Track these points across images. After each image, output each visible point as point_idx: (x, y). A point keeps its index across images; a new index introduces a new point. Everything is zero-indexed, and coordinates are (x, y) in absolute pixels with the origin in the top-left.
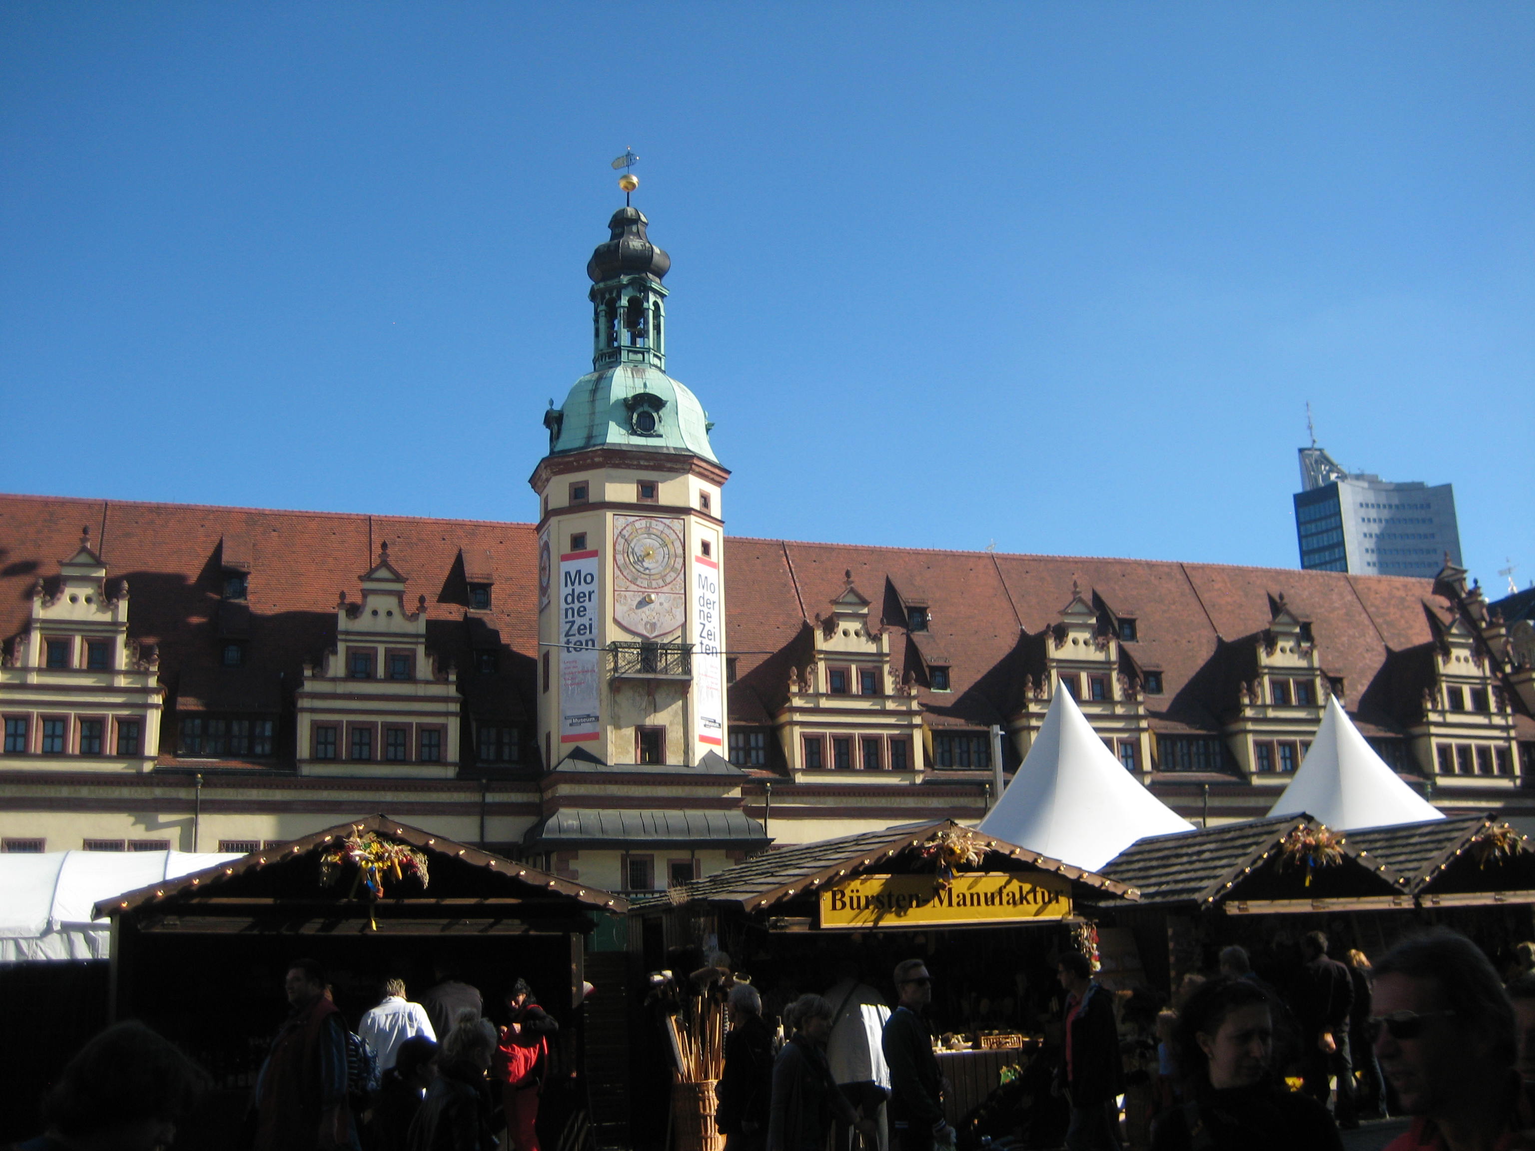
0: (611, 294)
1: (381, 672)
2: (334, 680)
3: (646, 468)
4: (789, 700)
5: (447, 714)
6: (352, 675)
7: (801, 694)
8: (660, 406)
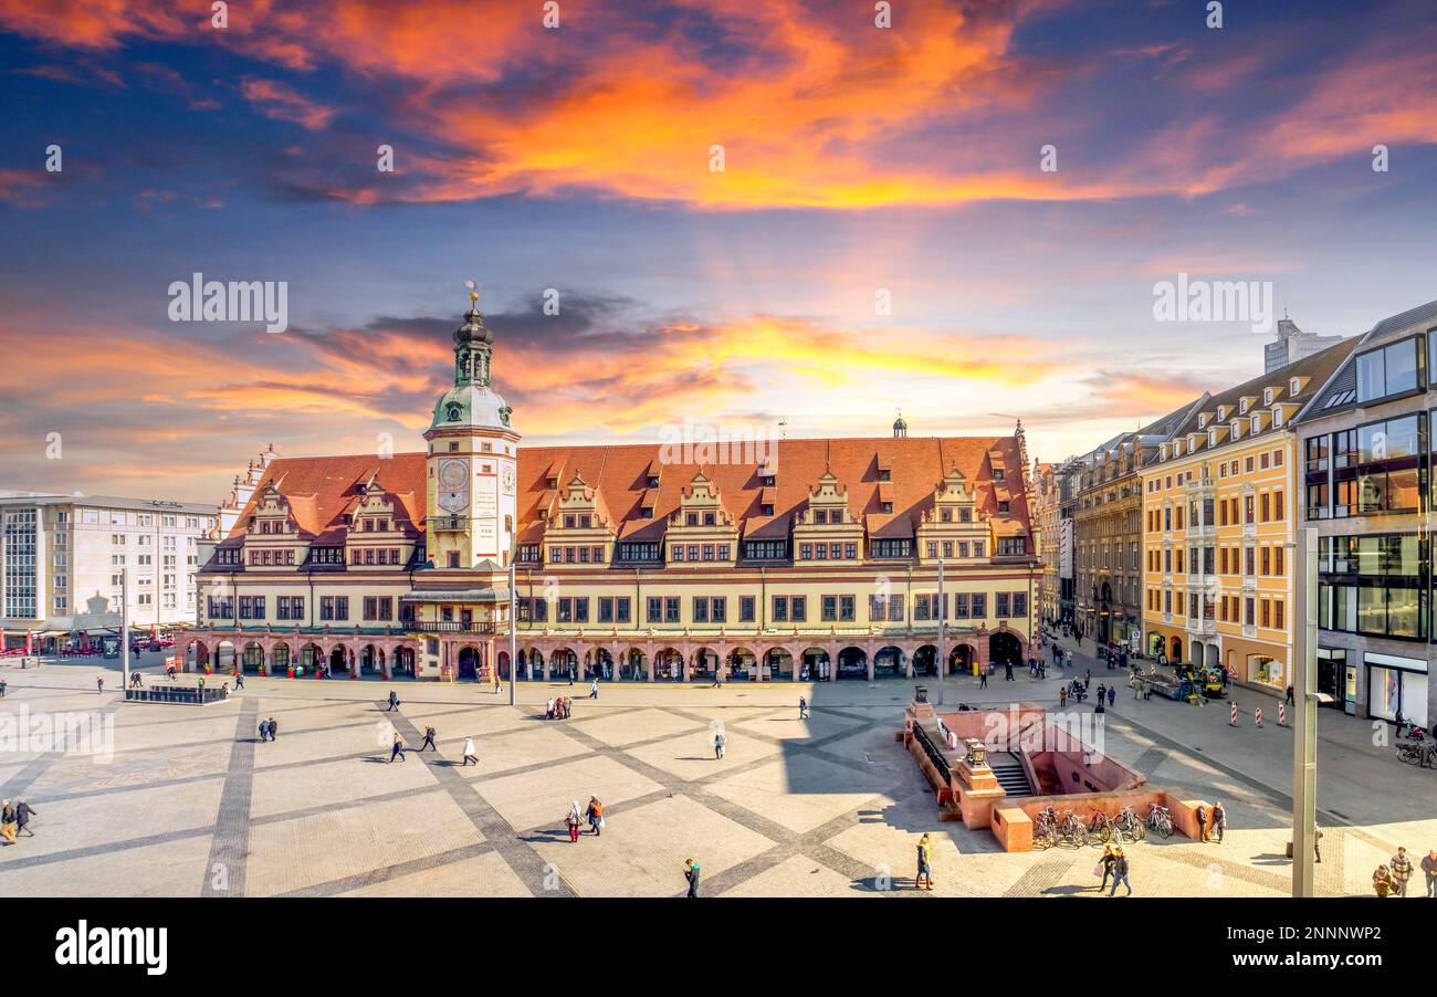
2: (358, 532)
3: (453, 436)
4: (545, 531)
5: (399, 544)
6: (365, 530)
7: (550, 528)
8: (461, 406)
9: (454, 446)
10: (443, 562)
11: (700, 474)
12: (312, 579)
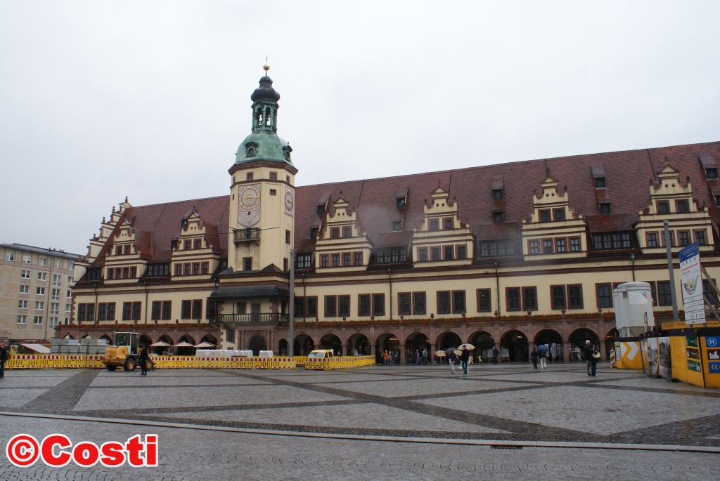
2: (180, 251)
3: (250, 168)
4: (316, 242)
5: (209, 258)
6: (185, 249)
7: (320, 240)
8: (256, 145)
9: (250, 175)
10: (239, 267)
11: (439, 187)
12: (148, 288)
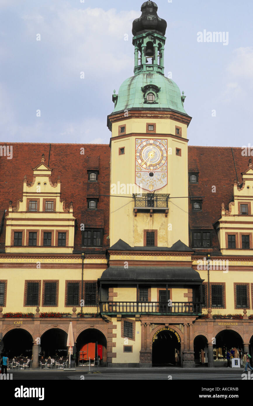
0: (139, 41)
1: (41, 209)
3: (150, 117)
4: (221, 218)
5: (69, 226)
6: (29, 210)
7: (226, 215)
8: (157, 89)
9: (151, 126)
10: (140, 241)
